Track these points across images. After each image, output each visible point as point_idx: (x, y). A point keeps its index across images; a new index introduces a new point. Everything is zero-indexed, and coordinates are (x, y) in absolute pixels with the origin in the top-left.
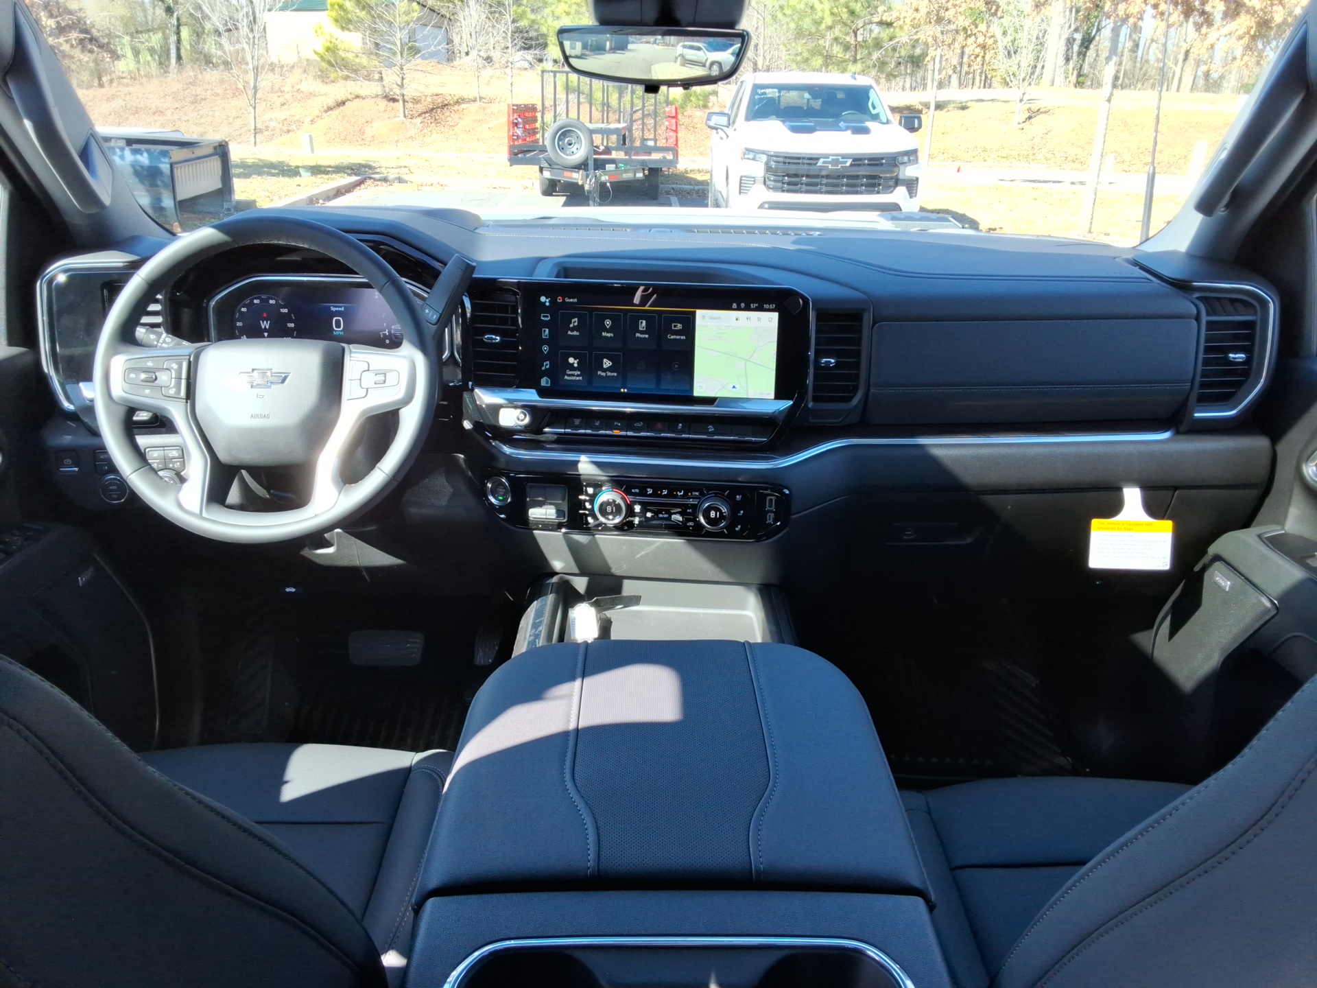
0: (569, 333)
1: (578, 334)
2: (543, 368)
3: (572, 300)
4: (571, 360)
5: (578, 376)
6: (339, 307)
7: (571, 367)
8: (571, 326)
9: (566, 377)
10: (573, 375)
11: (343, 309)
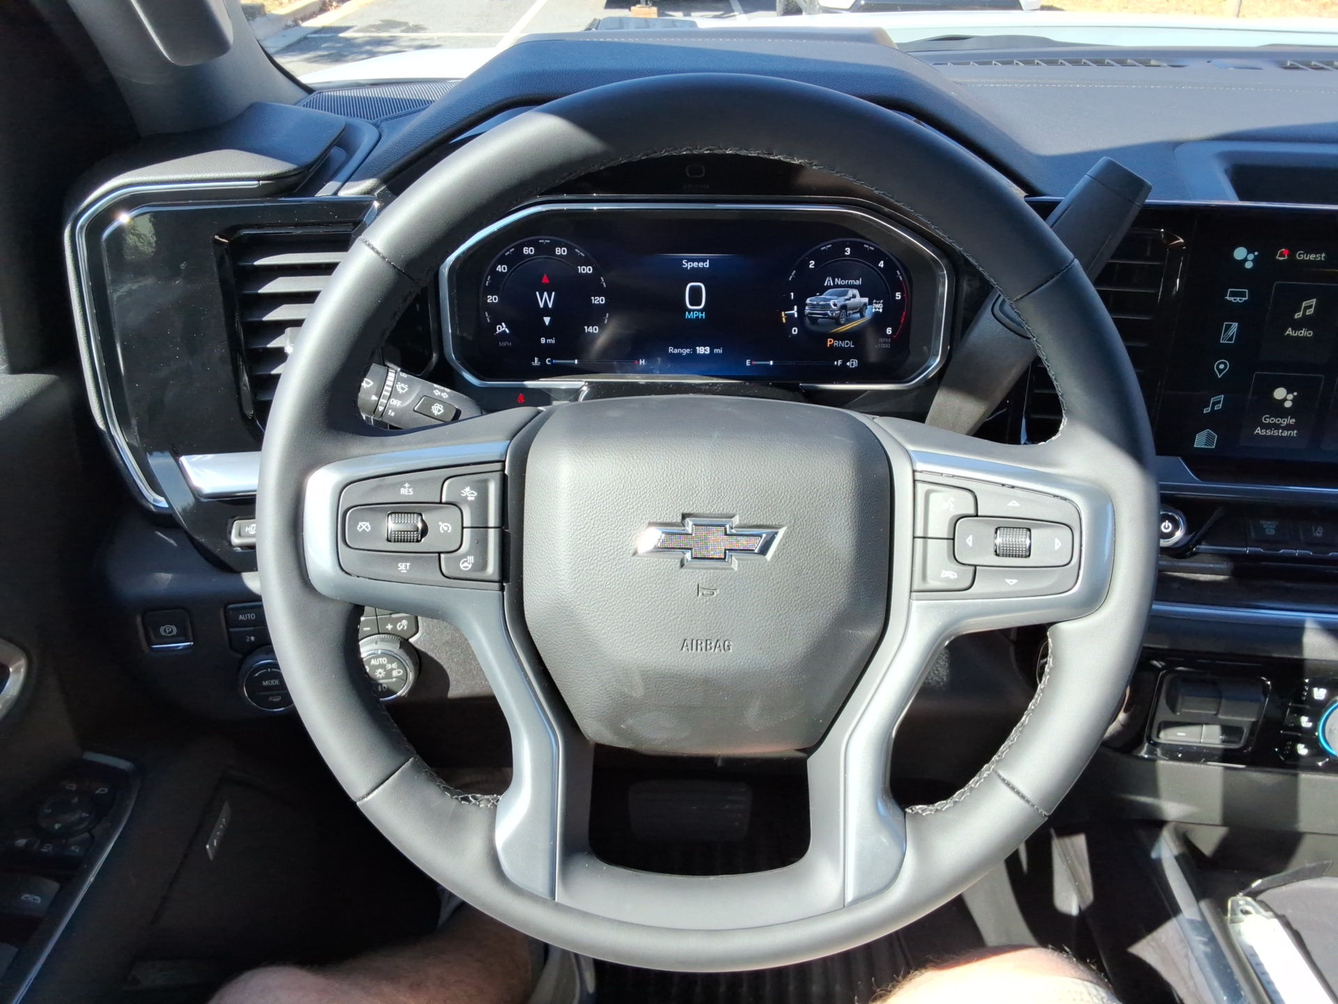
0: (1289, 332)
1: (1310, 334)
2: (1207, 410)
3: (1312, 257)
4: (1280, 393)
5: (1288, 427)
6: (699, 260)
7: (1277, 408)
8: (1298, 315)
9: (1258, 431)
10: (1277, 427)
11: (707, 264)
